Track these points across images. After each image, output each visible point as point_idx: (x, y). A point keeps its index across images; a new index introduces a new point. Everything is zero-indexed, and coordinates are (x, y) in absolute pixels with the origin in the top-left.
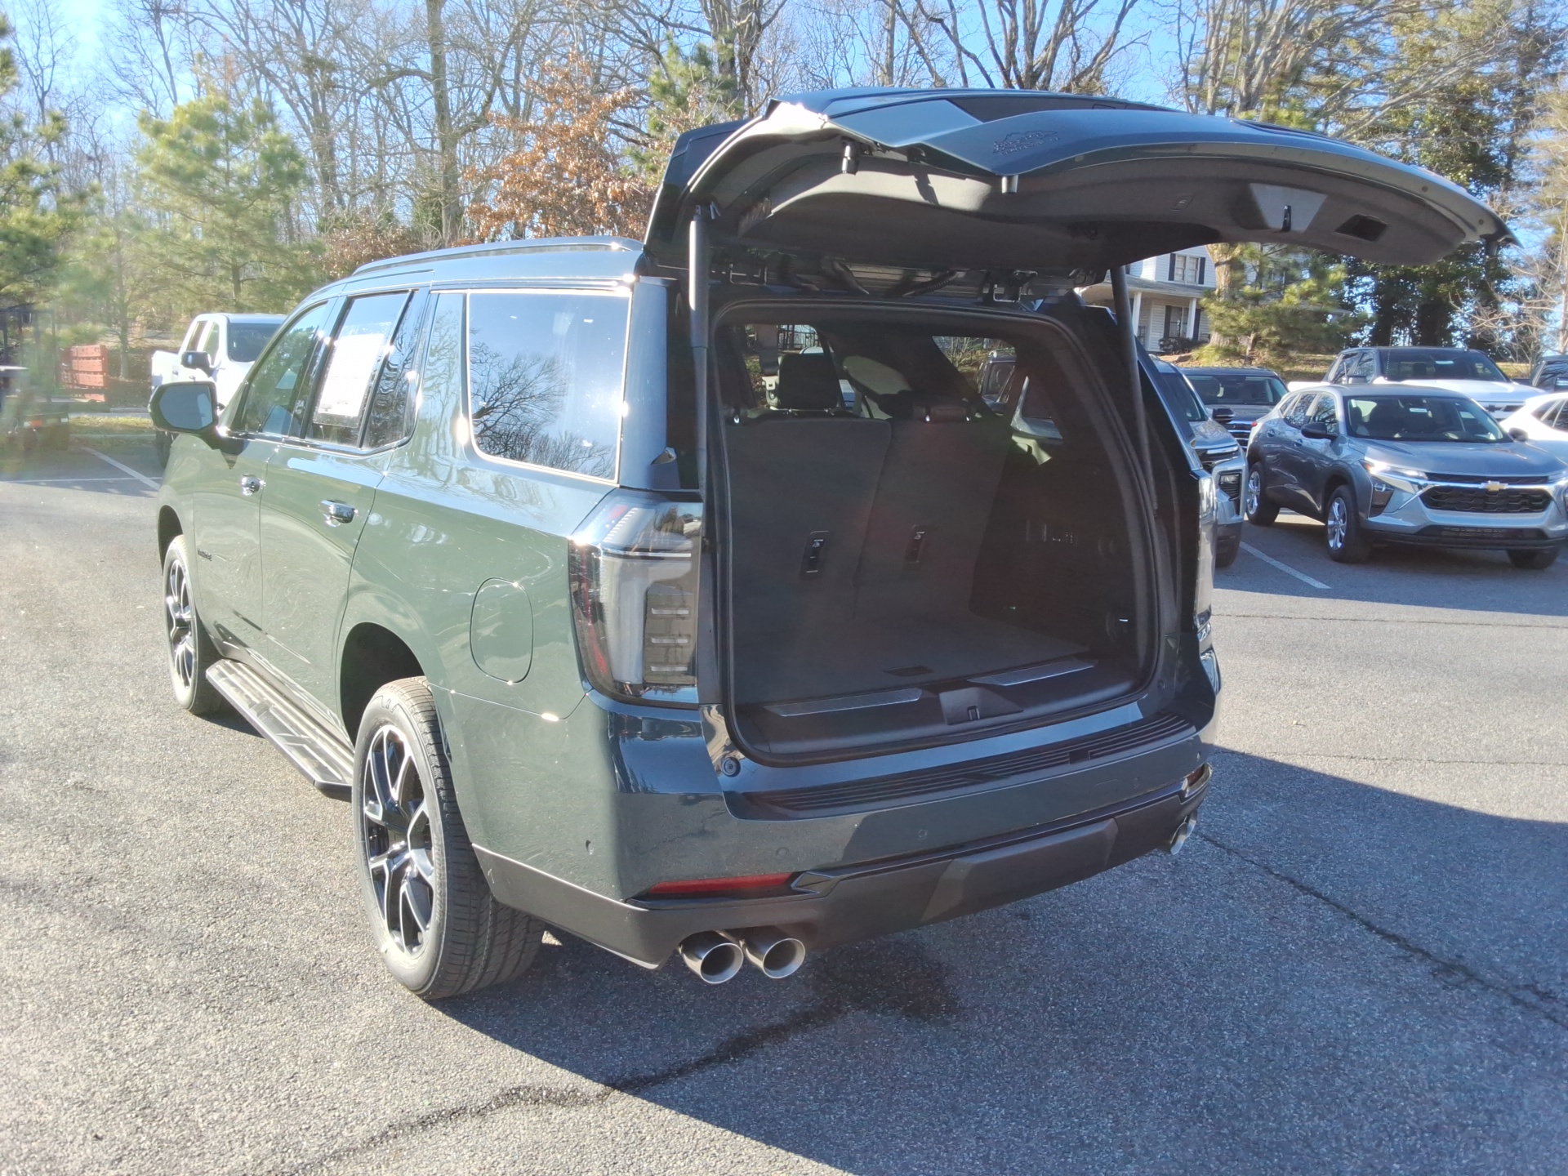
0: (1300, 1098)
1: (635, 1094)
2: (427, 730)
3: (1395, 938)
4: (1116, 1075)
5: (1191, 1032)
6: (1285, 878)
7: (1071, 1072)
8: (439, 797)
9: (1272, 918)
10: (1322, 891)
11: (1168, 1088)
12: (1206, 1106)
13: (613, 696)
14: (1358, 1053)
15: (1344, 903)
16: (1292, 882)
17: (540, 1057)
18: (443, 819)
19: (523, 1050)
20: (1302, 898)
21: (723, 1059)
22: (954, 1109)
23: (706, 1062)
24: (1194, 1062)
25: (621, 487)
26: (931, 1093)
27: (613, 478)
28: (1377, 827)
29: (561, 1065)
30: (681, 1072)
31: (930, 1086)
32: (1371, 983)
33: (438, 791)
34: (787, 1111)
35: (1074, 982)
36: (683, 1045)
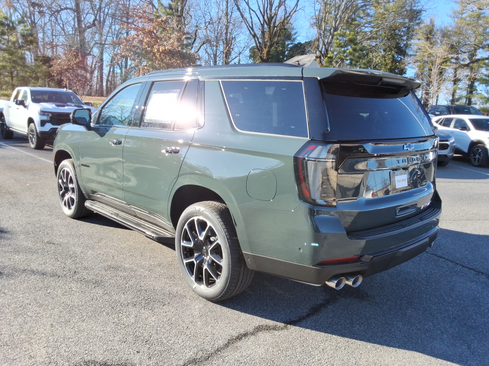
0: (476, 313)
1: (295, 325)
3: (472, 269)
4: (424, 311)
5: (436, 298)
6: (433, 254)
7: (412, 311)
9: (437, 266)
10: (444, 257)
11: (440, 313)
12: (453, 317)
14: (482, 300)
15: (453, 260)
16: (435, 255)
17: (259, 317)
18: (229, 244)
19: (252, 315)
20: (441, 259)
21: (313, 314)
22: (387, 323)
23: (308, 315)
24: (442, 306)
25: (311, 140)
26: (378, 319)
27: (308, 137)
28: (448, 239)
29: (267, 318)
30: (304, 318)
32: (473, 281)
33: (226, 236)
34: (342, 327)
35: (396, 286)
36: (298, 311)
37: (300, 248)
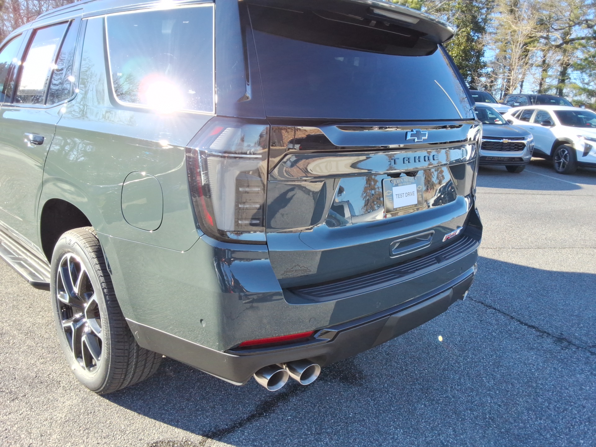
0: (528, 409)
1: (220, 440)
2: (95, 256)
3: (533, 327)
4: (446, 405)
5: (469, 379)
6: (479, 302)
7: (425, 405)
8: (104, 293)
9: (481, 321)
10: (495, 307)
11: (470, 410)
12: (490, 418)
13: (217, 238)
14: (542, 384)
15: (507, 312)
16: (482, 303)
17: (165, 422)
18: (107, 304)
20: (489, 311)
21: (260, 415)
22: (379, 431)
23: (251, 418)
24: (476, 395)
25: (217, 116)
26: (365, 424)
27: (212, 111)
28: (506, 278)
29: (177, 426)
30: (241, 424)
31: (364, 420)
32: (532, 349)
33: (103, 289)
34: (299, 442)
35: (411, 358)
36: (238, 409)
37: (201, 320)
